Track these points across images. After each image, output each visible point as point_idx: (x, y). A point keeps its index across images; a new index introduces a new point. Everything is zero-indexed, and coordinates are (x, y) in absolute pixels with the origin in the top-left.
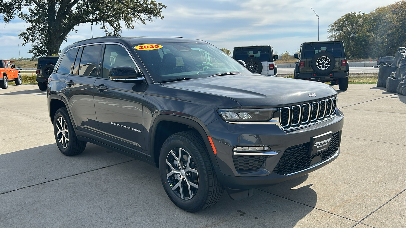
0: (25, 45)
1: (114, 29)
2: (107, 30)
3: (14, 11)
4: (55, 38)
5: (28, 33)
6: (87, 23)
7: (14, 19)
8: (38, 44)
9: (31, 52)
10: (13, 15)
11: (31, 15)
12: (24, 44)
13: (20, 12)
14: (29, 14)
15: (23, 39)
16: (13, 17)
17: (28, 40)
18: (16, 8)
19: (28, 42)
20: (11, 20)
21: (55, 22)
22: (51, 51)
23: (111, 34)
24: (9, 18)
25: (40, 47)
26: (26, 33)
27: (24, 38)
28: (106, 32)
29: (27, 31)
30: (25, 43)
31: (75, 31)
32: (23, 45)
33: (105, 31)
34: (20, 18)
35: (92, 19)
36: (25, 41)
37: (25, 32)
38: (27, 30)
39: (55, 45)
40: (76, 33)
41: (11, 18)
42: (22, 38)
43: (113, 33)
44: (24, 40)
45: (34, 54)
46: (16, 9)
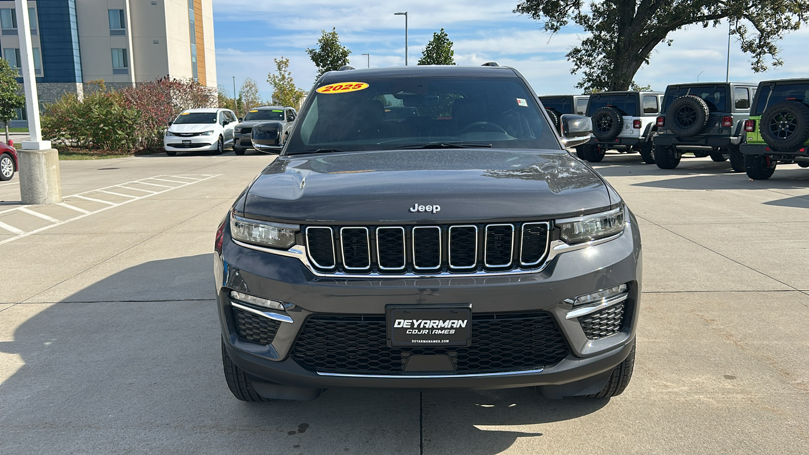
0: (576, 72)
1: (759, 33)
2: (746, 35)
3: (567, 11)
4: (627, 58)
5: (583, 51)
6: (694, 23)
7: (566, 25)
8: (594, 70)
9: (581, 85)
10: (565, 19)
11: (594, 15)
12: (575, 70)
13: (576, 12)
14: (591, 15)
15: (574, 61)
16: (565, 21)
17: (581, 64)
18: (572, 5)
19: (582, 66)
20: (561, 27)
21: (631, 26)
22: (615, 83)
23: (753, 44)
24: (558, 24)
25: (598, 76)
26: (579, 51)
27: (575, 59)
28: (742, 40)
29: (582, 47)
30: (577, 69)
31: (667, 41)
32: (573, 72)
33: (740, 38)
34: (576, 22)
35: (706, 14)
36: (576, 64)
37: (579, 49)
38: (583, 45)
39: (625, 71)
40: (669, 45)
41: (561, 25)
42: (572, 59)
43: (758, 41)
44: (574, 63)
45: (585, 89)
46: (571, 7)
